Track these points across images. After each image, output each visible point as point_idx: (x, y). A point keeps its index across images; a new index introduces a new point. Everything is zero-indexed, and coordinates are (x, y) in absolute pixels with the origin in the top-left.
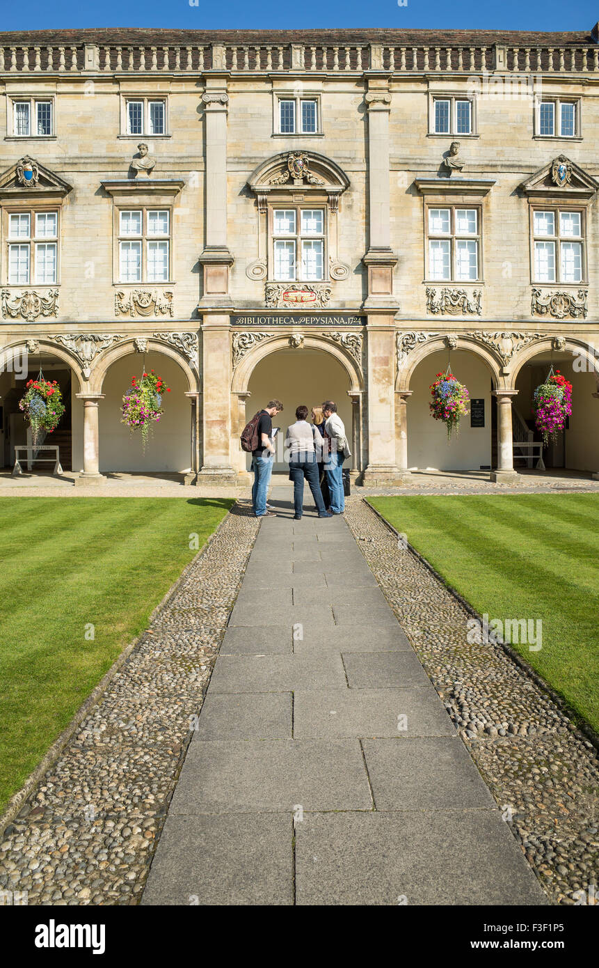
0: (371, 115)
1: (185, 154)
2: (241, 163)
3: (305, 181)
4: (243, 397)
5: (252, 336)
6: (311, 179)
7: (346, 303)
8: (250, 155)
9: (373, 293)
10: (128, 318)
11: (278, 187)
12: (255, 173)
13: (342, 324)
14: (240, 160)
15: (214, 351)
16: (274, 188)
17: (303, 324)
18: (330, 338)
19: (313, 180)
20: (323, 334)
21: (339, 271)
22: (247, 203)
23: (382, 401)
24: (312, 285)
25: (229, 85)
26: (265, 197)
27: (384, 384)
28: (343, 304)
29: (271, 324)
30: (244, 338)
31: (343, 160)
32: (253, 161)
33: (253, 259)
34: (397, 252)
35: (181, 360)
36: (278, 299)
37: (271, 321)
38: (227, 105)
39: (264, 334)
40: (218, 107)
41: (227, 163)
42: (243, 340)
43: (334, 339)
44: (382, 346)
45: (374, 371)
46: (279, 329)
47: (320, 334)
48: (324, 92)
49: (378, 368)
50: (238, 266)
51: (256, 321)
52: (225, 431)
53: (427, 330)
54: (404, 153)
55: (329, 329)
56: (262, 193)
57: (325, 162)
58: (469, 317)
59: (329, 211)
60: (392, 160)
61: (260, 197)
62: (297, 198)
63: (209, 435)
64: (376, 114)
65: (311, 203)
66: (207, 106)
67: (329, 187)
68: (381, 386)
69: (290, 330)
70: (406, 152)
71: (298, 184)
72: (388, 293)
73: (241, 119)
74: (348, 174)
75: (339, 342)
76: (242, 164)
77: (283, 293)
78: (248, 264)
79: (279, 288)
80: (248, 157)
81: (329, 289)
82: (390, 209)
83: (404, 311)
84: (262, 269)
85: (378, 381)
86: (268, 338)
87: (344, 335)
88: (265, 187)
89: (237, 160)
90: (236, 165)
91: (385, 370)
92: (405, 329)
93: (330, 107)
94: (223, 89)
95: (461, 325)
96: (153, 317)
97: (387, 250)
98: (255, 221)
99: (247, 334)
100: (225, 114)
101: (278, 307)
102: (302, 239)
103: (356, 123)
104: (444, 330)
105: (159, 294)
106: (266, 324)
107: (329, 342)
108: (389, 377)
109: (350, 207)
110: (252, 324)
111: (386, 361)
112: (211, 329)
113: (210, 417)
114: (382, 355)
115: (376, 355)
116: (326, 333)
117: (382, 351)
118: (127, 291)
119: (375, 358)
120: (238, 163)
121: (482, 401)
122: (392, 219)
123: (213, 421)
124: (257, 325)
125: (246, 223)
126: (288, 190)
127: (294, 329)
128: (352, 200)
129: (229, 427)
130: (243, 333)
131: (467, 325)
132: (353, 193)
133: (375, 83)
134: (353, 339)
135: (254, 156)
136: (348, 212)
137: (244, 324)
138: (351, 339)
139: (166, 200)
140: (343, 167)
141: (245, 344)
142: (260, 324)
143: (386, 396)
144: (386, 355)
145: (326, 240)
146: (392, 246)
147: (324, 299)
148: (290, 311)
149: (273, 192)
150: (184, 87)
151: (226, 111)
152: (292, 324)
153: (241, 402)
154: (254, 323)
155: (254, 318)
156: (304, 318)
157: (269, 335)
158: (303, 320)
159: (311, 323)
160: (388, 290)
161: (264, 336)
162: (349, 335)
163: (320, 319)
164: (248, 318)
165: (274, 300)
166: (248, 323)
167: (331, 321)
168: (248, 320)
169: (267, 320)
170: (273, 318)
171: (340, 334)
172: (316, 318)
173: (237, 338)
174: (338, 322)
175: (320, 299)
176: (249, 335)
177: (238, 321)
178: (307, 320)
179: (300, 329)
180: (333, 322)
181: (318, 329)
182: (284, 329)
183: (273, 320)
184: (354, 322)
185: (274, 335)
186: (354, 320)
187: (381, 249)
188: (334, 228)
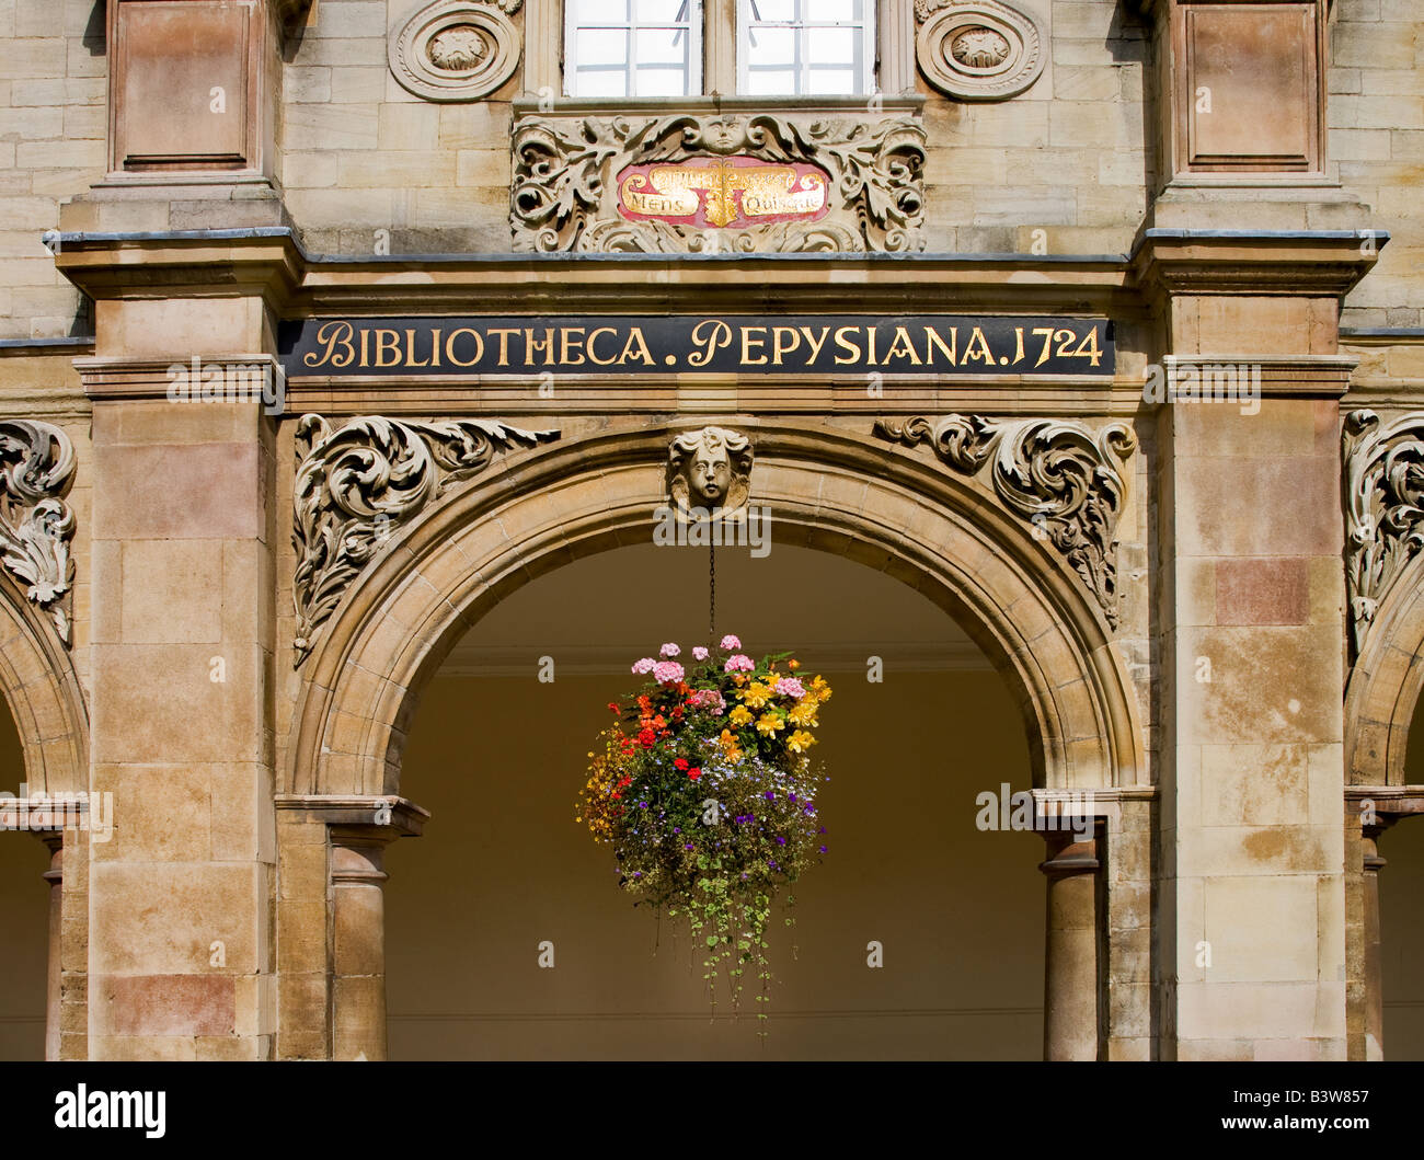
4: (351, 830)
5: (413, 439)
9: (1199, 162)
15: (164, 526)
17: (729, 361)
18: (923, 454)
20: (879, 432)
23: (1265, 845)
27: (1275, 736)
29: (516, 365)
30: (365, 454)
36: (583, 206)
37: (517, 346)
39: (492, 426)
42: (357, 463)
43: (947, 459)
44: (1264, 491)
47: (861, 429)
49: (1239, 635)
51: (423, 352)
55: (914, 400)
69: (658, 400)
72: (1295, 162)
75: (982, 482)
77: (616, 167)
79: (591, 137)
81: (912, 141)
85: (1242, 718)
86: (521, 455)
87: (1010, 434)
91: (1283, 647)
99: (382, 427)
101: (581, 252)
106: (489, 365)
110: (401, 369)
111: (1291, 594)
113: (130, 958)
114: (1261, 553)
115: (1228, 552)
116: (899, 425)
117: (1262, 528)
119: (1223, 570)
123: (151, 982)
124: (430, 370)
127: (689, 399)
130: (358, 423)
134: (1068, 455)
137: (361, 369)
138: (1058, 457)
141: (371, 491)
142: (448, 368)
143: (1293, 817)
144: (1290, 552)
147: (883, 198)
148: (662, 277)
153: (357, 863)
154: (411, 362)
155: (411, 334)
156: (722, 329)
157: (522, 433)
158: (721, 337)
159: (778, 361)
160: (1297, 143)
161: (494, 439)
162: (1041, 435)
163: (831, 335)
164: (380, 334)
165: (561, 213)
166: (379, 363)
167: (911, 350)
168: (380, 346)
169: (492, 345)
170: (529, 333)
171: (988, 429)
172: (807, 331)
173: (320, 455)
174: (951, 356)
175: (860, 203)
176: (397, 432)
177: (322, 350)
178: (746, 344)
179: (729, 398)
180: (922, 354)
181: (840, 394)
182: (623, 399)
183: (530, 343)
184: (1060, 353)
185: (555, 436)
186: (1054, 346)
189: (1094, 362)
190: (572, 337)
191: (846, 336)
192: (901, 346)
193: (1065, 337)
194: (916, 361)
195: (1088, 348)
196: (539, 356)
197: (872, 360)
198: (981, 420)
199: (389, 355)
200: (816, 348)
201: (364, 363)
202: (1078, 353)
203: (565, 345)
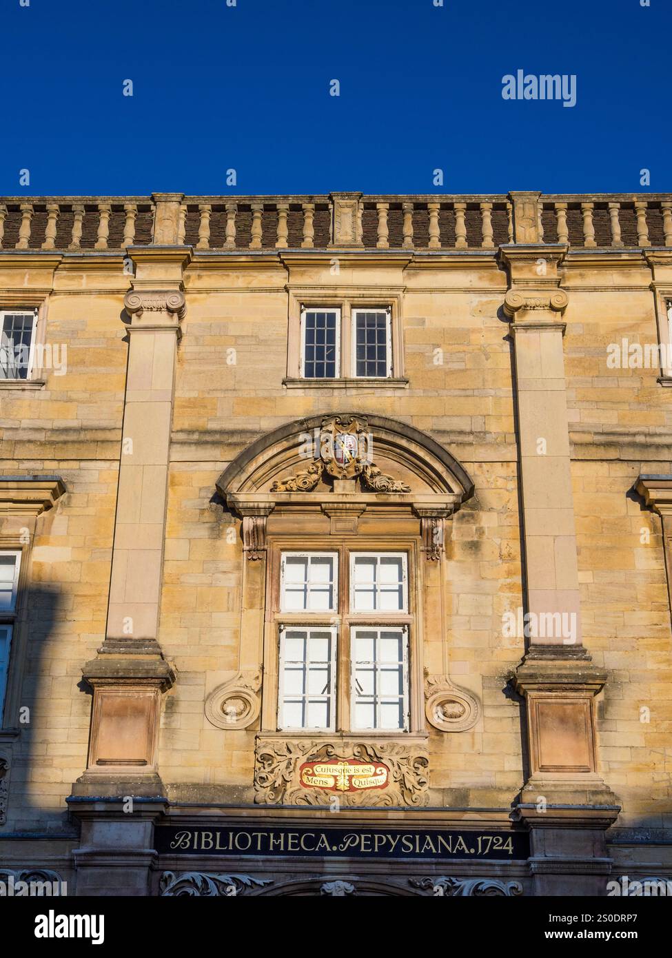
0: (520, 337)
1: (74, 424)
2: (206, 443)
5: (211, 883)
6: (377, 479)
7: (472, 795)
8: (229, 426)
9: (543, 769)
11: (295, 498)
12: (236, 466)
13: (461, 854)
14: (205, 438)
16: (284, 498)
17: (353, 852)
19: (378, 482)
20: (410, 884)
21: (450, 708)
22: (217, 532)
24: (379, 743)
25: (189, 277)
26: (260, 522)
28: (460, 798)
29: (265, 850)
30: (191, 890)
31: (454, 438)
32: (235, 439)
33: (224, 675)
34: (607, 659)
36: (285, 781)
37: (266, 840)
38: (180, 318)
39: (246, 878)
40: (163, 319)
41: (171, 442)
46: (286, 866)
47: (401, 882)
48: (405, 290)
50: (184, 692)
51: (224, 841)
54: (603, 421)
55: (425, 869)
56: (254, 511)
57: (410, 439)
59: (422, 557)
60: (577, 438)
61: (248, 523)
62: (340, 525)
64: (533, 335)
65: (377, 537)
66: (134, 316)
67: (426, 496)
69: (315, 867)
70: (609, 419)
71: (346, 490)
72: (585, 768)
73: (212, 349)
74: (470, 468)
76: (209, 446)
77: (300, 763)
78: (210, 689)
79: (289, 750)
80: (222, 432)
81: (423, 754)
82: (579, 553)
84: (246, 702)
86: (257, 891)
88: (261, 497)
89: (196, 436)
90: (193, 448)
93: (423, 322)
94: (173, 282)
97: (576, 651)
98: (230, 581)
99: (198, 878)
100: (172, 336)
101: (287, 803)
102: (351, 624)
103: (483, 357)
106: (253, 850)
109: (474, 546)
110: (213, 851)
112: (99, 860)
116: (419, 881)
120: (198, 443)
122: (585, 577)
124: (227, 852)
125: (210, 585)
126: (319, 504)
127: (329, 868)
128: (480, 531)
130: (187, 876)
132: (481, 513)
133: (526, 270)
135: (240, 427)
136: (470, 560)
137: (190, 850)
140: (458, 453)
142: (235, 851)
145: (413, 627)
146: (587, 644)
147: (411, 780)
148: (319, 815)
149: (280, 507)
150: (84, 281)
151: (179, 332)
152: (323, 852)
154: (218, 847)
155: (218, 834)
156: (355, 837)
157: (258, 882)
158: (353, 842)
159: (376, 850)
160: (585, 760)
161: (246, 885)
162: (480, 888)
163: (400, 839)
164: (203, 834)
165: (276, 785)
166: (203, 847)
167: (432, 846)
168: (203, 840)
169: (255, 839)
170: (272, 835)
171: (457, 884)
172: (389, 836)
173: (171, 890)
174: (450, 849)
175: (402, 783)
176: (204, 881)
177: (176, 841)
178: (363, 842)
179: (345, 868)
180: (437, 849)
181: (396, 867)
182: (300, 867)
183: (272, 840)
184: (495, 848)
185: (272, 883)
186: (493, 844)
187: (560, 651)
188: (434, 597)
189: (510, 852)
190: (293, 838)
191: (406, 839)
192: (428, 844)
193: (498, 840)
194: (434, 851)
195: (508, 846)
196: (277, 847)
197: (418, 851)
198: (454, 879)
199: (207, 844)
200: (394, 844)
201: (195, 847)
202: (505, 848)
203: (290, 841)
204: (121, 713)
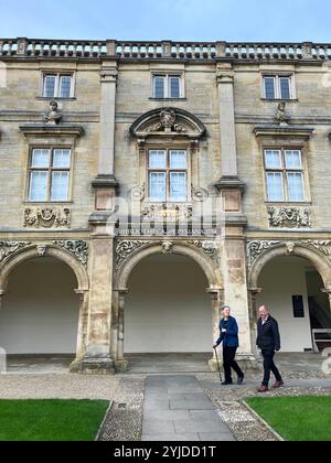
0: (220, 85)
1: (85, 111)
2: (126, 117)
3: (173, 130)
4: (122, 293)
5: (131, 243)
9: (226, 210)
10: (33, 229)
11: (153, 133)
12: (135, 124)
14: (125, 115)
15: (101, 255)
16: (150, 134)
18: (193, 245)
19: (178, 129)
20: (188, 242)
21: (199, 194)
22: (129, 144)
23: (237, 297)
26: (143, 140)
31: (200, 116)
32: (134, 116)
33: (133, 185)
34: (245, 180)
35: (72, 262)
38: (117, 78)
39: (141, 241)
40: (111, 78)
41: (115, 117)
42: (124, 246)
43: (196, 246)
44: (235, 251)
45: (229, 271)
46: (153, 238)
47: (185, 242)
48: (185, 71)
50: (121, 190)
52: (106, 323)
53: (269, 239)
56: (141, 137)
57: (187, 116)
58: (302, 229)
59: (190, 151)
60: (236, 116)
61: (139, 141)
62: (166, 142)
63: (92, 327)
65: (177, 145)
66: (102, 78)
67: (191, 133)
68: (235, 285)
69: (161, 238)
71: (167, 131)
72: (238, 210)
73: (127, 88)
74: (205, 125)
75: (200, 249)
78: (129, 189)
80: (130, 114)
82: (236, 150)
83: (250, 224)
85: (233, 280)
86: (144, 245)
87: (204, 243)
88: (143, 133)
89: (123, 115)
92: (251, 238)
93: (191, 81)
94: (114, 67)
95: (296, 236)
96: (53, 228)
98: (134, 158)
100: (114, 84)
102: (170, 171)
103: (209, 91)
104: (283, 239)
105: (59, 210)
107: (192, 249)
108: (242, 276)
109: (206, 148)
111: (238, 264)
112: (98, 237)
113: (93, 311)
118: (34, 208)
119: (230, 261)
120: (123, 117)
121: (301, 297)
122: (238, 157)
123: (97, 314)
125: (128, 159)
126: (160, 135)
127: (165, 238)
128: (208, 143)
129: (109, 320)
130: (124, 241)
131: (302, 236)
132: (208, 139)
133: (222, 65)
134: (211, 245)
135: (134, 112)
136: (204, 152)
139: (69, 141)
140: (202, 120)
141: (126, 250)
143: (240, 293)
145: (188, 171)
146: (238, 176)
149: (149, 137)
150: (86, 67)
151: (116, 82)
153: (122, 298)
157: (144, 242)
171: (201, 242)
179: (169, 238)
185: (148, 243)
187: (231, 178)
188: (195, 163)
204: (103, 196)
